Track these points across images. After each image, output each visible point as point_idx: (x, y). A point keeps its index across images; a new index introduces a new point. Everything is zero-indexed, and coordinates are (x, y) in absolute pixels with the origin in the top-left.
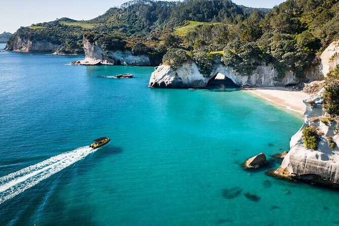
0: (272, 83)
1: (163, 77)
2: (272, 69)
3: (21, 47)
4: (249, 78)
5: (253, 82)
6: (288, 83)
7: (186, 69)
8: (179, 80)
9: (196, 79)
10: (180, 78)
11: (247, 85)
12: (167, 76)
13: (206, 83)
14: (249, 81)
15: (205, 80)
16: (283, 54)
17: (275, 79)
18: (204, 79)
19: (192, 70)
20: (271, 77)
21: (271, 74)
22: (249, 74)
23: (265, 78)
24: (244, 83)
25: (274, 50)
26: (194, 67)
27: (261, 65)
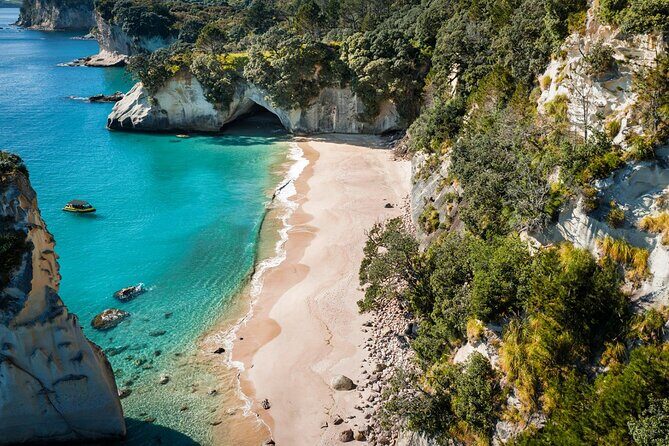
0: (354, 126)
1: (131, 107)
2: (353, 95)
3: (42, 21)
4: (303, 114)
5: (313, 124)
6: (387, 127)
7: (180, 92)
8: (161, 115)
9: (199, 113)
10: (164, 112)
11: (299, 130)
12: (137, 107)
13: (219, 123)
14: (303, 121)
15: (217, 116)
16: (366, 63)
17: (361, 118)
18: (215, 113)
19: (191, 92)
20: (351, 113)
21: (351, 105)
22: (304, 105)
23: (338, 114)
24: (294, 127)
25: (353, 52)
26: (196, 86)
27: (330, 85)
